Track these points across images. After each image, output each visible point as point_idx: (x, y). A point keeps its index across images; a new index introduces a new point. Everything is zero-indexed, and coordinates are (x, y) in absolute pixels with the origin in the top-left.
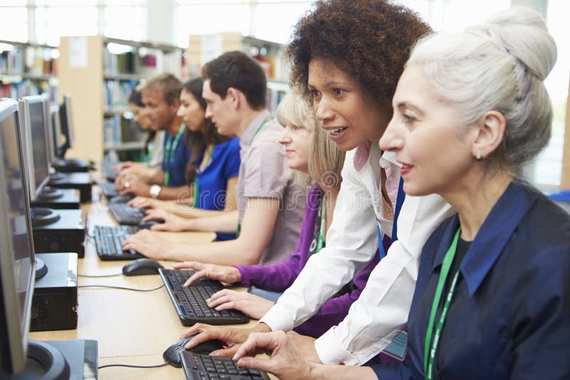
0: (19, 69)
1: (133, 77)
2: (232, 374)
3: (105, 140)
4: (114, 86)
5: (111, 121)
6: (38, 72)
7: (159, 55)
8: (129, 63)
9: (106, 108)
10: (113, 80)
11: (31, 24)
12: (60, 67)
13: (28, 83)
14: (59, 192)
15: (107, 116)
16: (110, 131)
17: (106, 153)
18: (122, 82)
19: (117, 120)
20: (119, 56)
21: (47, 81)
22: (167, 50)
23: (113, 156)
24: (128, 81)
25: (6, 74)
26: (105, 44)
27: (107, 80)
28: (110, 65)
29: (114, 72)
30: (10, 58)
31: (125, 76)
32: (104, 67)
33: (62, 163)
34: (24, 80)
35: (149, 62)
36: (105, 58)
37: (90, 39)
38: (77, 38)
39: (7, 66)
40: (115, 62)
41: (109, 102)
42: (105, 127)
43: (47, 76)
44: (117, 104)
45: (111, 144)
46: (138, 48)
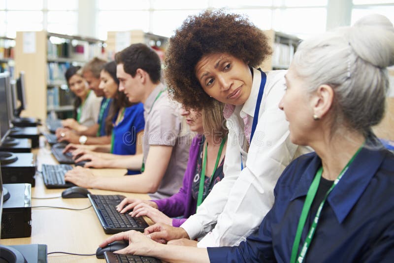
1: (68, 61)
3: (48, 104)
4: (54, 66)
5: (52, 91)
6: (0, 56)
7: (86, 45)
8: (65, 50)
9: (49, 82)
10: (53, 62)
12: (16, 53)
14: (17, 141)
15: (49, 88)
16: (51, 98)
17: (48, 113)
18: (60, 63)
19: (56, 90)
20: (58, 45)
21: (6, 62)
22: (92, 42)
23: (54, 116)
24: (64, 63)
26: (48, 37)
27: (49, 62)
28: (52, 52)
29: (54, 57)
31: (62, 60)
32: (47, 53)
33: (18, 120)
35: (79, 50)
36: (48, 46)
37: (37, 33)
38: (28, 33)
40: (55, 49)
41: (51, 78)
42: (48, 95)
43: (7, 59)
44: (56, 79)
45: (52, 107)
46: (71, 40)
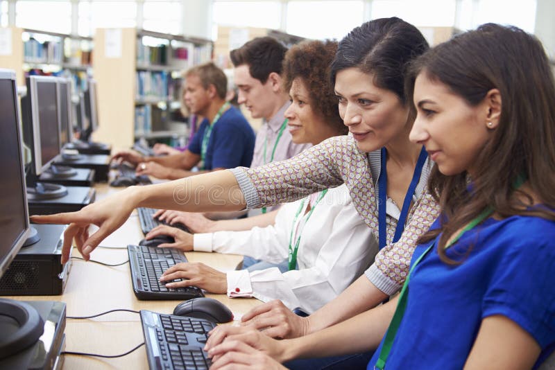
0: (58, 59)
1: (165, 70)
2: (187, 331)
3: (136, 128)
4: (146, 77)
5: (143, 110)
6: (77, 62)
7: (190, 48)
8: (161, 55)
9: (138, 97)
10: (145, 70)
11: (75, 17)
12: (95, 58)
13: (67, 72)
14: (73, 171)
15: (139, 106)
16: (141, 119)
17: (136, 140)
18: (154, 73)
19: (149, 108)
20: (151, 48)
21: (85, 71)
22: (198, 43)
24: (160, 72)
25: (46, 63)
26: (139, 36)
27: (139, 70)
28: (143, 56)
29: (146, 64)
30: (50, 48)
31: (158, 68)
32: (137, 58)
34: (64, 69)
35: (181, 54)
36: (139, 50)
37: (125, 31)
38: (112, 29)
39: (47, 56)
40: (147, 53)
41: (141, 92)
42: (136, 116)
43: (85, 66)
44: (148, 94)
45: (141, 132)
46: (170, 41)
